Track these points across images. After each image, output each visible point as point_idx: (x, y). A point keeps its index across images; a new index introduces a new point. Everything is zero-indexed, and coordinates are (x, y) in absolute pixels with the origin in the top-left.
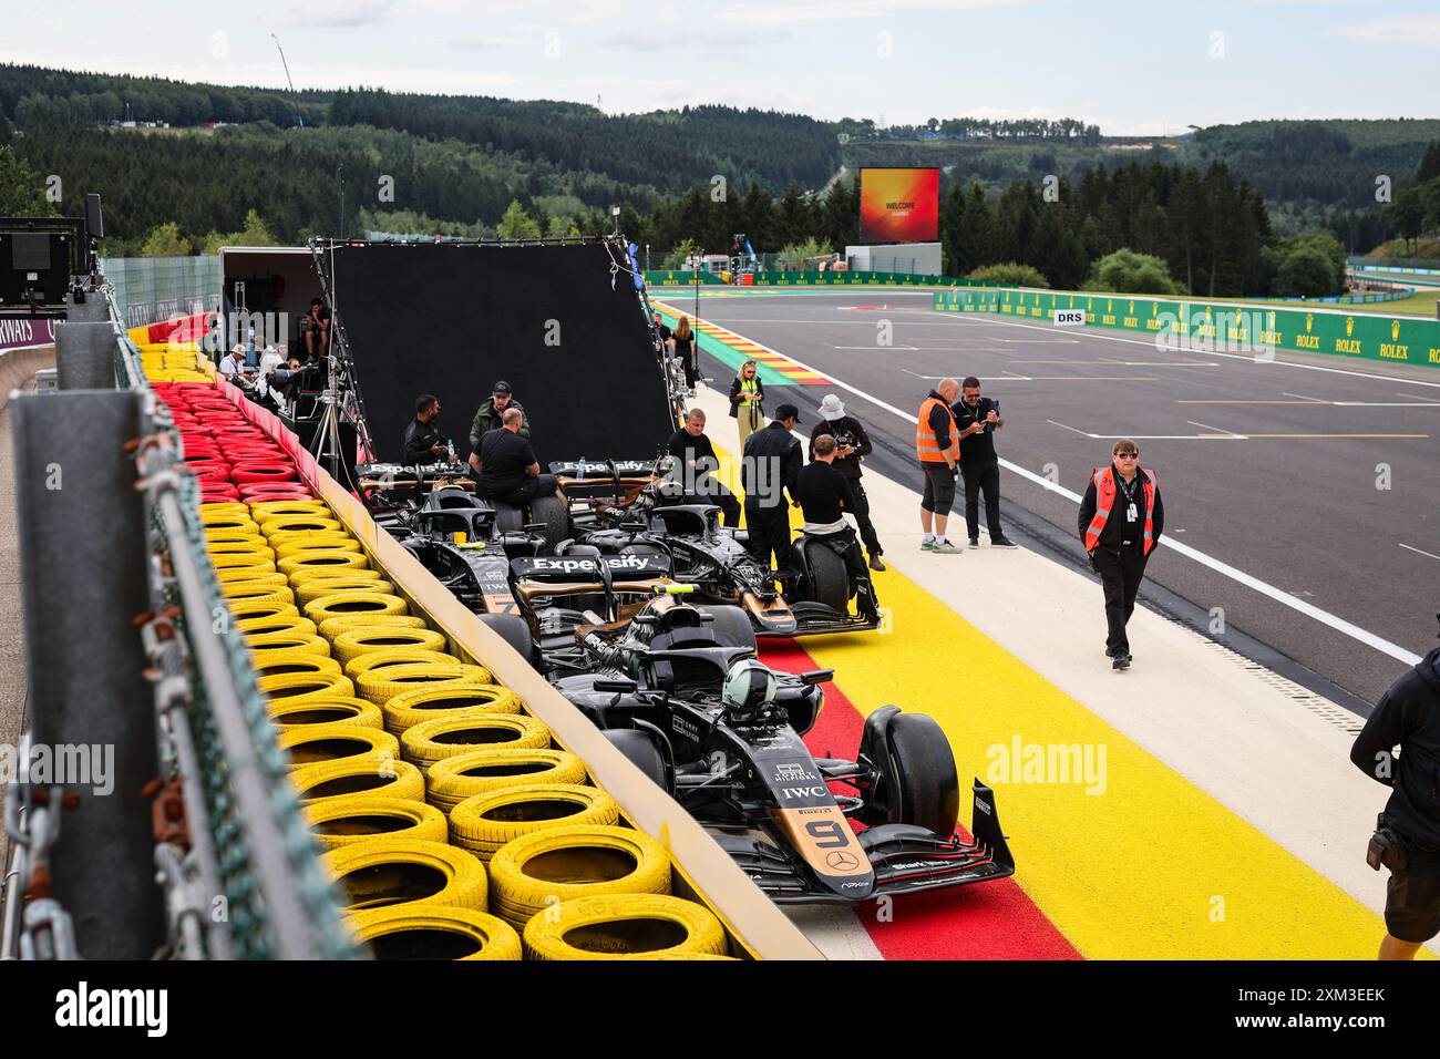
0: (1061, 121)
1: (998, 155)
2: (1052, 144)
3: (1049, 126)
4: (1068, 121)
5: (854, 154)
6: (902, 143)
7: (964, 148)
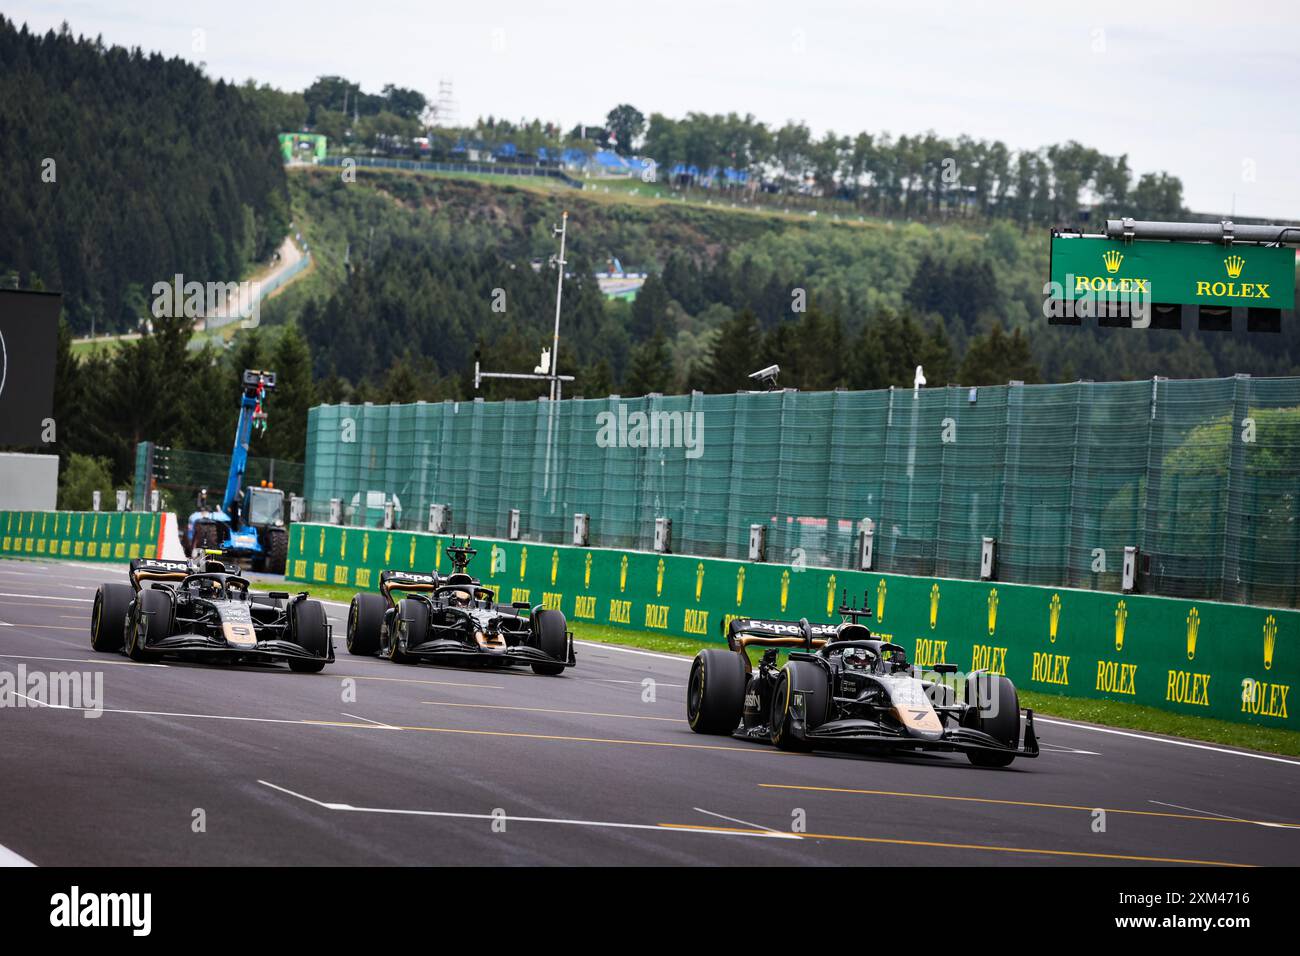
0: (1053, 153)
1: (814, 250)
2: (1007, 225)
3: (1013, 162)
4: (1076, 151)
5: (335, 204)
6: (503, 180)
7: (716, 219)
